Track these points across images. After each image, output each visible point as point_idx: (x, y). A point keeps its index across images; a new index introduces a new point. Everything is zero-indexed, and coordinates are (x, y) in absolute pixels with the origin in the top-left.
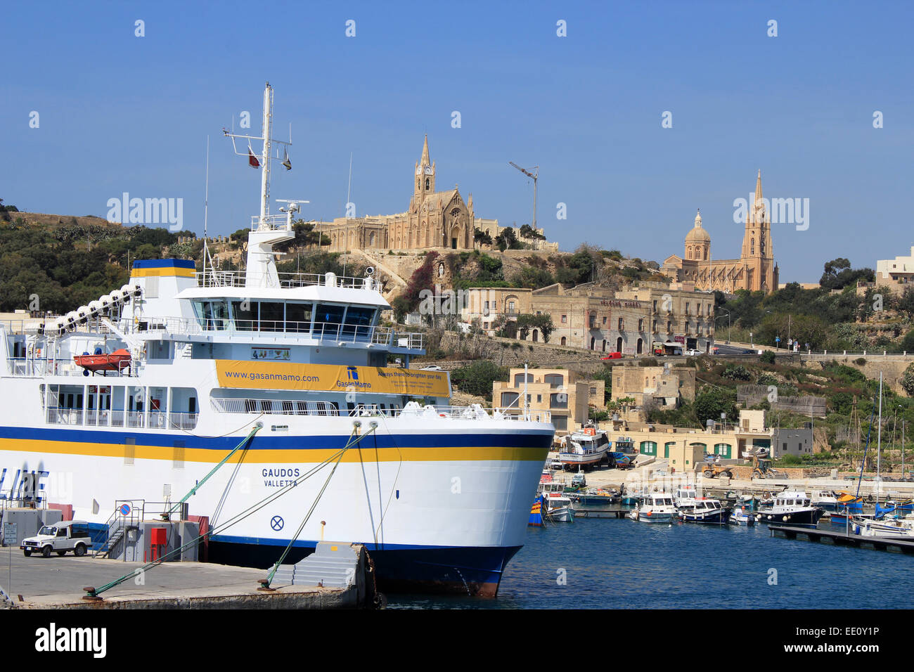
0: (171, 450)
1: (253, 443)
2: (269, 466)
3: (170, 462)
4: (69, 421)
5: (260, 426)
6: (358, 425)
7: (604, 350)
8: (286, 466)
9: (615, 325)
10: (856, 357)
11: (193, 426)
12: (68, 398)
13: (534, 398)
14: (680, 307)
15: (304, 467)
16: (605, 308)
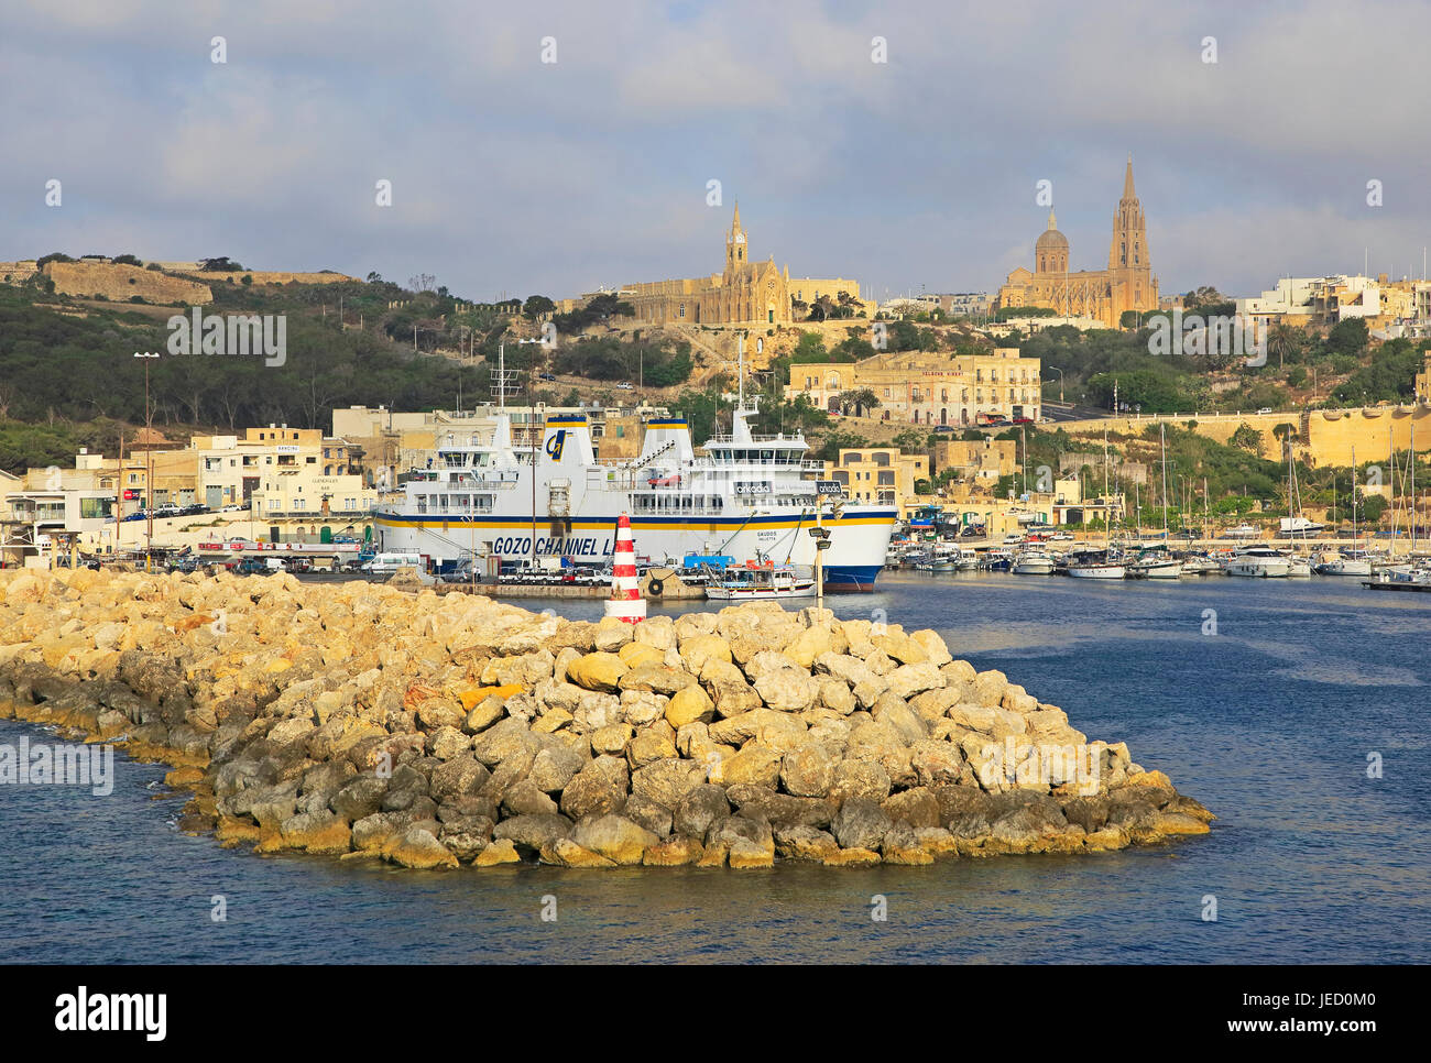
0: (708, 525)
1: (754, 520)
2: (761, 531)
3: (708, 531)
4: (647, 513)
5: (756, 512)
6: (805, 510)
7: (928, 422)
8: (770, 531)
9: (938, 396)
10: (1187, 419)
11: (719, 513)
12: (644, 501)
13: (863, 476)
14: (1004, 375)
15: (779, 531)
16: (927, 379)
